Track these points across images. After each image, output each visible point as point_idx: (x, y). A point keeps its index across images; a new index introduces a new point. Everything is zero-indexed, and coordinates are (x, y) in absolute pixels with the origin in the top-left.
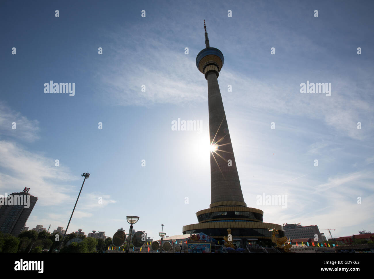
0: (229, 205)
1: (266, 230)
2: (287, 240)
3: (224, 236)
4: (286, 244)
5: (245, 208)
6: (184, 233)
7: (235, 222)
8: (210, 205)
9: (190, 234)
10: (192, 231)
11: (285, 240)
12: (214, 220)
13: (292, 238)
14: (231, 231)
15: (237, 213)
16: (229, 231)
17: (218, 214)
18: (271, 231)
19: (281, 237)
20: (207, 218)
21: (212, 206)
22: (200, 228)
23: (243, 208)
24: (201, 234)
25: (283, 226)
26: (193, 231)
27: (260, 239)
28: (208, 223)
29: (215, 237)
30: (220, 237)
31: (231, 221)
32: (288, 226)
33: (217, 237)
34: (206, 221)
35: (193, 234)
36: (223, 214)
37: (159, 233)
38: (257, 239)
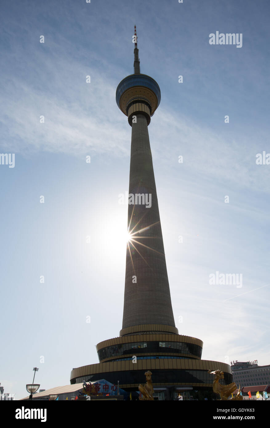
0: (151, 331)
1: (205, 372)
2: (235, 388)
3: (140, 385)
4: (234, 396)
5: (176, 336)
6: (73, 381)
7: (158, 360)
8: (121, 332)
9: (83, 383)
10: (87, 377)
11: (233, 388)
12: (126, 356)
13: (243, 385)
14: (152, 375)
15: (162, 345)
16: (148, 376)
17: (133, 347)
18: (213, 374)
19: (227, 385)
20: (113, 353)
21: (124, 334)
22: (101, 372)
23: (173, 336)
24: (102, 382)
25: (231, 365)
26: (89, 377)
27: (195, 388)
28: (115, 363)
29: (125, 386)
30: (133, 386)
31: (152, 357)
32: (238, 366)
33: (128, 386)
34: (112, 358)
35: (88, 383)
36: (140, 346)
37: (27, 385)
38: (192, 388)
